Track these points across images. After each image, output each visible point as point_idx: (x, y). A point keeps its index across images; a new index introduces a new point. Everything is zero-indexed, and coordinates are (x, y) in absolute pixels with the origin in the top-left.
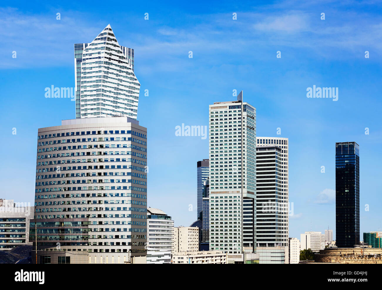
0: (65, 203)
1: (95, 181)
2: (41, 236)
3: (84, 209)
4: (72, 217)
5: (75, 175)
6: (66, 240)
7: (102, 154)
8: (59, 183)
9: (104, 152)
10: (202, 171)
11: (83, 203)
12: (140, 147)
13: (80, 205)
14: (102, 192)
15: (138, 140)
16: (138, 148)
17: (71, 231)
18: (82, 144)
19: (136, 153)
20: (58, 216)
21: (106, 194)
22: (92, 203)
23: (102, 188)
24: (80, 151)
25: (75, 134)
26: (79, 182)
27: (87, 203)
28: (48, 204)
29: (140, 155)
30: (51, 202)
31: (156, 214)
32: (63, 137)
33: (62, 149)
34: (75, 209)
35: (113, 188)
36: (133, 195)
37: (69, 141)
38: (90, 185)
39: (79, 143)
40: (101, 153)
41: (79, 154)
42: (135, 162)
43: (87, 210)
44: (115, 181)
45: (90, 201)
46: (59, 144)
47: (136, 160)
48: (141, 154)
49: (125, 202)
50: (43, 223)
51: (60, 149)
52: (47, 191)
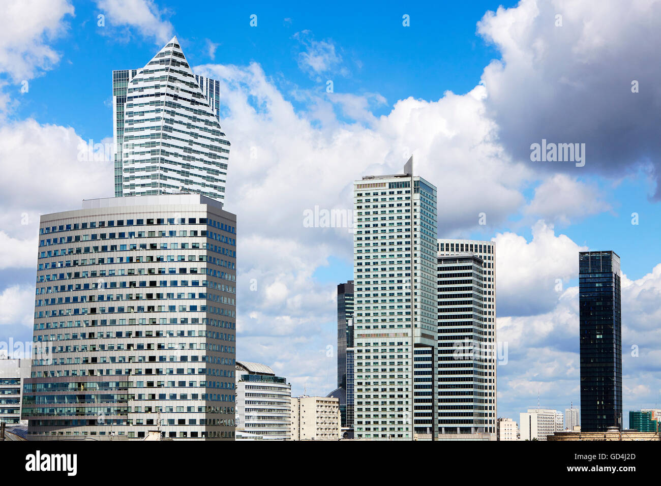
0: (86, 348)
1: (140, 309)
2: (43, 409)
3: (121, 359)
4: (99, 374)
5: (105, 299)
6: (88, 415)
7: (155, 260)
8: (76, 312)
9: (158, 257)
10: (346, 302)
11: (119, 348)
12: (224, 249)
13: (114, 352)
14: (154, 329)
15: (219, 235)
16: (219, 251)
17: (97, 399)
18: (118, 242)
19: (216, 259)
20: (73, 372)
21: (160, 332)
22: (135, 347)
23: (154, 321)
24: (115, 255)
25: (106, 225)
26: (111, 310)
27: (126, 348)
28: (56, 351)
29: (223, 263)
30: (62, 348)
31: (258, 373)
32: (84, 231)
33: (83, 251)
34: (105, 359)
35: (174, 321)
36: (209, 334)
37: (94, 237)
38: (132, 316)
39: (113, 240)
40: (152, 258)
41: (112, 260)
42: (215, 275)
43: (127, 360)
44: (177, 309)
45: (132, 345)
46: (77, 243)
47: (215, 271)
48: (226, 261)
49: (194, 346)
50: (46, 385)
51: (79, 251)
52: (54, 327)
